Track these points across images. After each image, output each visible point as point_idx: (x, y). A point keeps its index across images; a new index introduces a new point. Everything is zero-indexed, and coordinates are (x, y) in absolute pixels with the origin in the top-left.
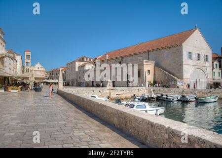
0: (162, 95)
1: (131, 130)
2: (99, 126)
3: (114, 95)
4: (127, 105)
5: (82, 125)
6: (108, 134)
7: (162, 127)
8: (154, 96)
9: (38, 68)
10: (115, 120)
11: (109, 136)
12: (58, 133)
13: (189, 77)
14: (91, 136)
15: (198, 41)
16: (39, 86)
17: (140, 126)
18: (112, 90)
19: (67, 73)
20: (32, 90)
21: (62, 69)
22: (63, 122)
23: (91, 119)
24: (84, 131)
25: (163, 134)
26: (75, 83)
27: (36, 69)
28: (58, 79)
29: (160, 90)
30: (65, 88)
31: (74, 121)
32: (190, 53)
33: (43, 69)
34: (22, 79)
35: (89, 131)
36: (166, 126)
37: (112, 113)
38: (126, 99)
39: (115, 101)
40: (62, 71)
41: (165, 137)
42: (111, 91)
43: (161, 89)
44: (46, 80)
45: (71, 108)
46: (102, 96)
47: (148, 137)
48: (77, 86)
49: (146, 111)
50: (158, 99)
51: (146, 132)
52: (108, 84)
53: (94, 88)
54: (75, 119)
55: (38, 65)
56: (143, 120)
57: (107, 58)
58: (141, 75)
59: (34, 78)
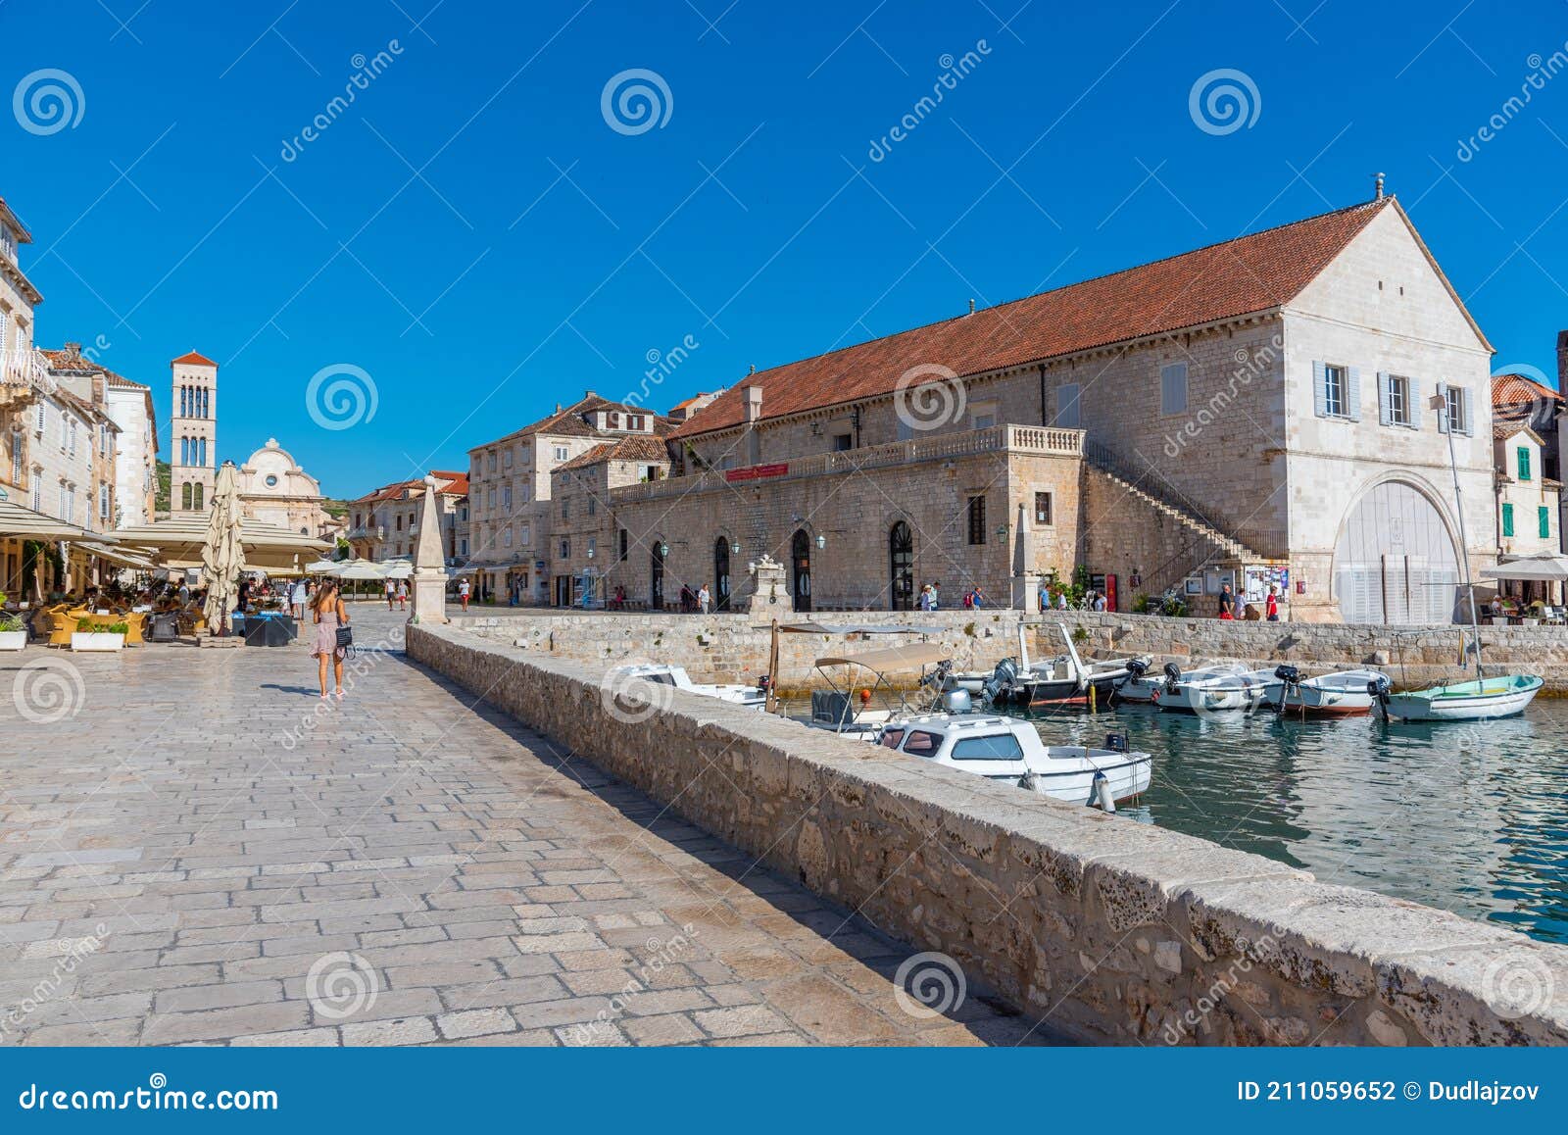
0: (1136, 670)
1: (917, 912)
2: (692, 885)
3: (799, 665)
4: (891, 737)
5: (575, 878)
6: (760, 937)
7: (1135, 890)
8: (1082, 671)
9: (272, 480)
10: (810, 844)
11: (768, 953)
12: (406, 936)
13: (1327, 543)
14: (636, 956)
15: (1391, 290)
16: (272, 605)
17: (984, 884)
18: (787, 629)
19: (473, 517)
20: (224, 632)
21: (441, 485)
22: (448, 860)
23: (643, 838)
24: (592, 921)
25: (1143, 944)
26: (534, 581)
27: (257, 486)
28: (412, 555)
29: (1120, 634)
30: (456, 621)
31: (522, 850)
32: (1336, 374)
33: (304, 487)
34: (157, 560)
35: (624, 923)
36: (1167, 887)
37: (785, 792)
38: (887, 692)
39: (808, 712)
40: (439, 497)
41: (1159, 960)
42: (782, 637)
43: (1130, 623)
44: (324, 566)
45: (502, 758)
46: (721, 673)
47: (1042, 962)
48: (544, 604)
49: (1024, 781)
50: (1107, 696)
51: (1026, 929)
52: (764, 589)
53: (662, 621)
54: (529, 832)
55: (270, 461)
56: (1005, 840)
57: (755, 413)
58: (990, 530)
59: (237, 549)
